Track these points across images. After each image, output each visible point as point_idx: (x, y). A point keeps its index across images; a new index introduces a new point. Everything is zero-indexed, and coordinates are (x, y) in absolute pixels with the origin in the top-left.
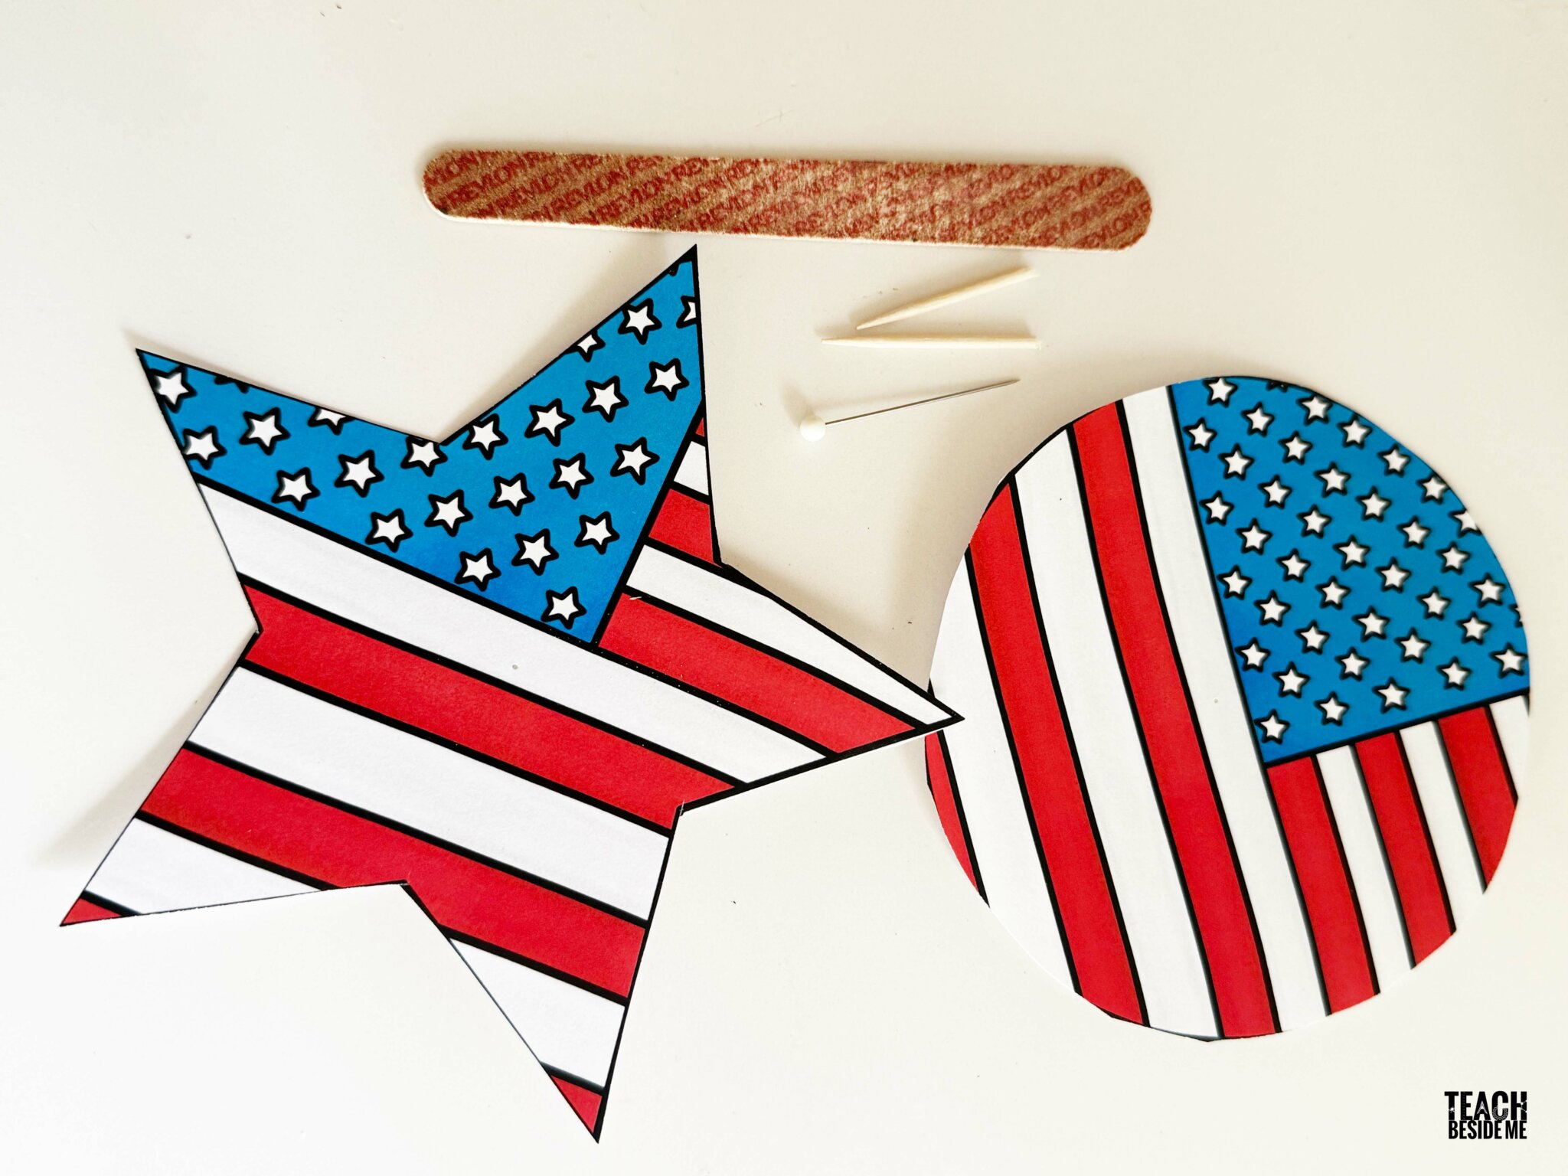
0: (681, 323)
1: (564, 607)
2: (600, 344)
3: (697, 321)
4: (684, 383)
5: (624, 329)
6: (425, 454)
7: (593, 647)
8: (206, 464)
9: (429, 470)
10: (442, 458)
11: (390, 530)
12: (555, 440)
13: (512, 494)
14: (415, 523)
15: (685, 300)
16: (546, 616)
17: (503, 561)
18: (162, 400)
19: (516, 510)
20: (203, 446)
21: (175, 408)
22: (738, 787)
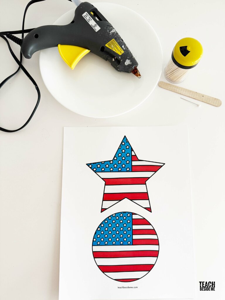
0: (127, 142)
1: (128, 169)
2: (121, 147)
3: (128, 141)
4: (129, 147)
5: (122, 145)
6: (111, 162)
7: (132, 172)
8: (96, 171)
9: (112, 163)
10: (113, 162)
11: (112, 169)
12: (121, 156)
13: (120, 162)
14: (113, 168)
15: (126, 140)
16: (127, 171)
17: (121, 168)
18: (90, 167)
19: (121, 163)
20: (95, 169)
21: (91, 167)
22: (149, 178)
